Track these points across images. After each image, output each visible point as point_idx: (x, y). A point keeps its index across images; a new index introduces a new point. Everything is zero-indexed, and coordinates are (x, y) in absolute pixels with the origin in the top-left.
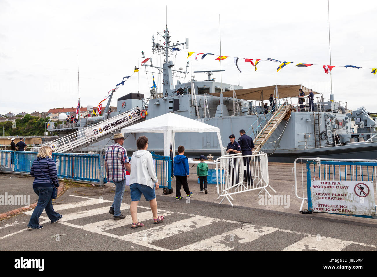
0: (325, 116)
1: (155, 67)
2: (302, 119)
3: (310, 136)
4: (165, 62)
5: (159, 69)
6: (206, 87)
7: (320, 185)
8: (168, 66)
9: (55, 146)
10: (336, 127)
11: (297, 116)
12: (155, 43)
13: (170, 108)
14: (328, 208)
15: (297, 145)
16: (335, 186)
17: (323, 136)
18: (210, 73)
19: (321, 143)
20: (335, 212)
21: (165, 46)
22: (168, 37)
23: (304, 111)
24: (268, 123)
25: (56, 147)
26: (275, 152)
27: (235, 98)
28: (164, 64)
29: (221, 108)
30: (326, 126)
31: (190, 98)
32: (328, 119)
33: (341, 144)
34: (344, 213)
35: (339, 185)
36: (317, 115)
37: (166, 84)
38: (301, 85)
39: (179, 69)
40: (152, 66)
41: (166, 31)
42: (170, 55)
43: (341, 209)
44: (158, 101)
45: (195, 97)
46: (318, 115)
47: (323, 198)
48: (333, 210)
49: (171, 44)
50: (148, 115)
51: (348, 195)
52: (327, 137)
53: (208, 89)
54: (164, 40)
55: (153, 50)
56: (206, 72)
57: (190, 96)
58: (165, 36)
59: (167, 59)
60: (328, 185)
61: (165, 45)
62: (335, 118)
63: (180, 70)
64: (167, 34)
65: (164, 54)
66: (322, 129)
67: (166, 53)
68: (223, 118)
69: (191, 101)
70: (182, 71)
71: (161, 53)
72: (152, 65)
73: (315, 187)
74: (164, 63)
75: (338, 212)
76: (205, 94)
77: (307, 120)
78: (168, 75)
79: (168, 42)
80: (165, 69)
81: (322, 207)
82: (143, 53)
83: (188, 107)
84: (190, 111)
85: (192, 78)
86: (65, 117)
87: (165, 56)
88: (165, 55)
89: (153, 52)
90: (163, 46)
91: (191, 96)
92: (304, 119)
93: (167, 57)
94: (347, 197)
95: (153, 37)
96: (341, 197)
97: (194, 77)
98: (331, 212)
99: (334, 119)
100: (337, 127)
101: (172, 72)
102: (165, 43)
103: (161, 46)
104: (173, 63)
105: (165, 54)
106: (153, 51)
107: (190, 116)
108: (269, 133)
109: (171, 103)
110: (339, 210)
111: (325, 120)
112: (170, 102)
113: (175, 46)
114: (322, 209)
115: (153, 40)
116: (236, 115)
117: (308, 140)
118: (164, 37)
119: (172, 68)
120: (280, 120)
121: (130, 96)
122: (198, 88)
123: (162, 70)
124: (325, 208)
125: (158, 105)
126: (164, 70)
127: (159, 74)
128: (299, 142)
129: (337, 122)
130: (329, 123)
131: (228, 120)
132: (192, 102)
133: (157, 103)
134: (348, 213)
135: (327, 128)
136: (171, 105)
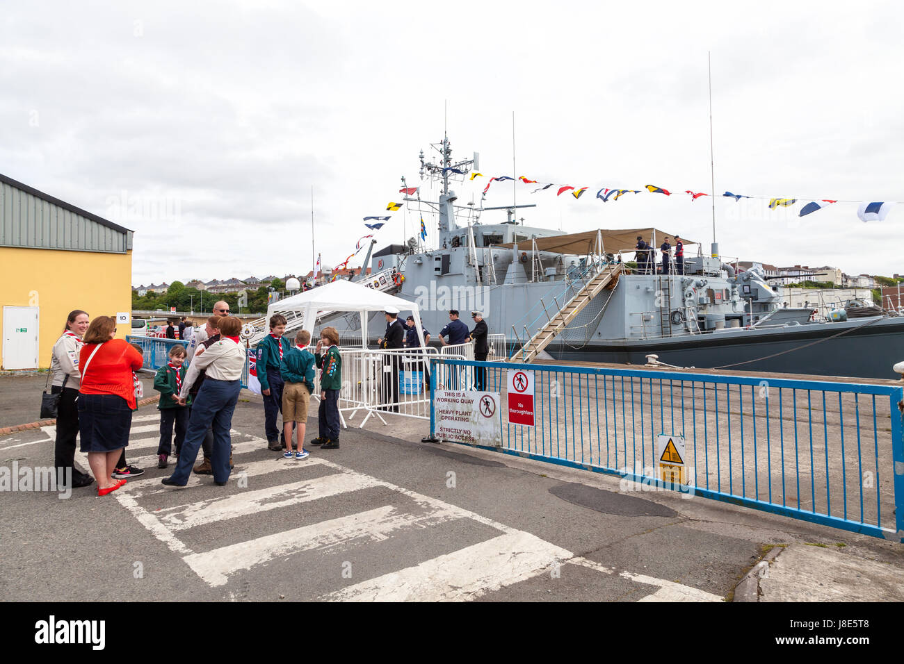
0: (682, 282)
1: (425, 202)
2: (638, 288)
3: (652, 316)
4: (443, 194)
5: (432, 204)
6: (496, 234)
7: (444, 397)
8: (448, 199)
9: (250, 330)
10: (705, 302)
11: (629, 282)
12: (425, 162)
13: (436, 269)
14: (451, 433)
15: (628, 332)
16: (460, 398)
17: (677, 317)
18: (511, 210)
19: (672, 329)
20: (458, 441)
21: (443, 166)
22: (448, 152)
23: (644, 274)
24: (577, 295)
25: (251, 332)
26: (588, 344)
27: (535, 249)
28: (440, 197)
29: (514, 268)
30: (684, 301)
31: (467, 252)
32: (690, 288)
33: (700, 332)
34: (467, 442)
35: (464, 398)
36: (666, 280)
37: (443, 230)
38: (653, 229)
39: (468, 204)
41: (444, 142)
42: (451, 181)
43: (465, 435)
44: (420, 259)
45: (475, 252)
46: (668, 280)
47: (446, 418)
48: (456, 437)
49: (453, 163)
50: (404, 281)
51: (472, 414)
52: (685, 319)
53: (501, 237)
54: (442, 157)
55: (422, 173)
56: (504, 208)
57: (466, 250)
58: (443, 150)
59: (446, 188)
60: (451, 397)
61: (443, 164)
62: (704, 285)
63: (469, 206)
64: (446, 146)
65: (440, 181)
66: (676, 305)
67: (444, 178)
68: (514, 287)
69: (468, 257)
70: (473, 207)
71: (437, 178)
72: (419, 199)
73: (438, 400)
74: (440, 194)
75: (461, 441)
76: (490, 246)
77: (647, 289)
78: (446, 215)
79: (448, 160)
80: (443, 205)
81: (445, 433)
82: (403, 180)
83: (463, 267)
84: (466, 274)
85: (475, 220)
86: (296, 284)
87: (442, 182)
89: (422, 178)
90: (439, 166)
91: (468, 250)
92: (642, 288)
93: (446, 184)
94: (471, 418)
95: (422, 153)
96: (465, 416)
97: (478, 218)
98: (454, 440)
99: (704, 288)
100: (709, 302)
101: (455, 209)
102: (443, 161)
103: (435, 168)
104: (456, 195)
105: (443, 180)
107: (466, 283)
108: (574, 312)
109: (438, 261)
110: (462, 436)
111: (683, 290)
112: (437, 259)
113: (459, 165)
114: (444, 435)
116: (536, 281)
117: (647, 324)
118: (441, 152)
119: (454, 203)
120: (596, 290)
121: (391, 250)
122: (484, 236)
123: (438, 207)
124: (448, 433)
125: (420, 265)
126: (441, 206)
127: (433, 214)
128: (631, 328)
129: (711, 293)
130: (690, 295)
131: (522, 288)
132: (469, 259)
133: (418, 261)
134: (471, 443)
135: (687, 303)
136: (438, 264)
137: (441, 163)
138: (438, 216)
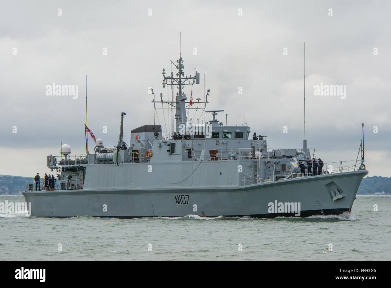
0: (265, 162)
1: (167, 102)
3: (251, 177)
4: (179, 95)
5: (170, 103)
8: (182, 99)
12: (166, 77)
13: (168, 151)
15: (240, 183)
18: (214, 113)
22: (182, 67)
30: (265, 170)
36: (257, 162)
39: (197, 100)
40: (162, 101)
41: (180, 61)
50: (152, 155)
58: (178, 66)
59: (180, 91)
61: (179, 76)
64: (181, 63)
65: (177, 87)
66: (261, 171)
67: (179, 85)
70: (200, 101)
71: (174, 85)
74: (177, 96)
78: (180, 110)
79: (181, 73)
80: (178, 103)
82: (151, 90)
83: (181, 150)
88: (179, 87)
89: (164, 87)
90: (176, 77)
93: (181, 88)
95: (164, 70)
101: (187, 105)
102: (179, 74)
103: (173, 79)
104: (187, 96)
106: (163, 85)
112: (168, 145)
115: (164, 73)
121: (145, 129)
123: (175, 104)
126: (177, 103)
127: (171, 109)
130: (269, 167)
133: (159, 145)
135: (267, 171)
136: (168, 148)
137: (177, 75)
138: (175, 110)
